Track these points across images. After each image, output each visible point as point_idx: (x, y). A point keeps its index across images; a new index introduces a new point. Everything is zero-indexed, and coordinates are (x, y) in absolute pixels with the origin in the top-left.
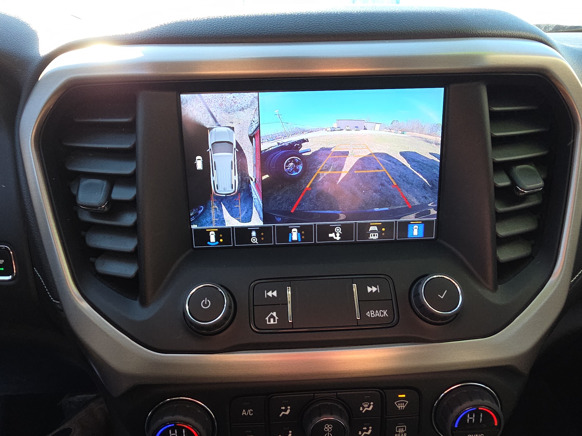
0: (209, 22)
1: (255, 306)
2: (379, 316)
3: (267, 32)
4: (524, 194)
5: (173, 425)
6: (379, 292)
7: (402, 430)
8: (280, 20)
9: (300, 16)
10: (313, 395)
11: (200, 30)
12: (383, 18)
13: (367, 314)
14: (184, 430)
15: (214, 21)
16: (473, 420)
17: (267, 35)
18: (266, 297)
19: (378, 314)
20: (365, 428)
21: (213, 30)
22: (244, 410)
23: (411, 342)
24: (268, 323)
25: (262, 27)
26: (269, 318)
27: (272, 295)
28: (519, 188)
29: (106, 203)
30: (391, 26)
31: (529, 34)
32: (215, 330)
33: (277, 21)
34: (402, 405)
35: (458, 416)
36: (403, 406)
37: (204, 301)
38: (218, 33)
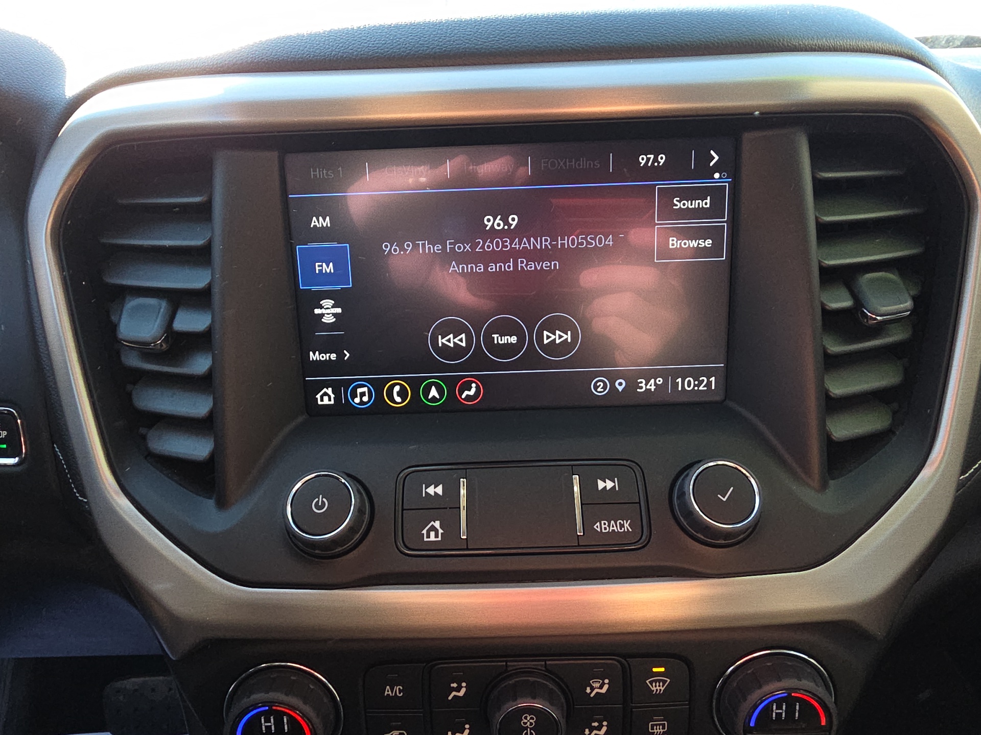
0: (333, 34)
1: (406, 510)
2: (616, 531)
3: (427, 50)
4: (875, 321)
5: (267, 708)
6: (617, 489)
7: (659, 729)
8: (450, 29)
9: (484, 21)
10: (505, 663)
11: (317, 49)
12: (626, 23)
13: (595, 527)
14: (284, 717)
15: (341, 34)
16: (784, 716)
17: (427, 54)
18: (424, 495)
19: (614, 527)
20: (596, 724)
21: (338, 47)
22: (388, 687)
23: (671, 576)
24: (426, 539)
25: (420, 41)
26: (427, 531)
27: (435, 492)
28: (867, 313)
29: (163, 337)
30: (640, 34)
31: (888, 45)
32: (337, 550)
33: (446, 31)
34: (659, 686)
35: (755, 707)
36: (661, 688)
37: (317, 499)
38: (346, 53)
